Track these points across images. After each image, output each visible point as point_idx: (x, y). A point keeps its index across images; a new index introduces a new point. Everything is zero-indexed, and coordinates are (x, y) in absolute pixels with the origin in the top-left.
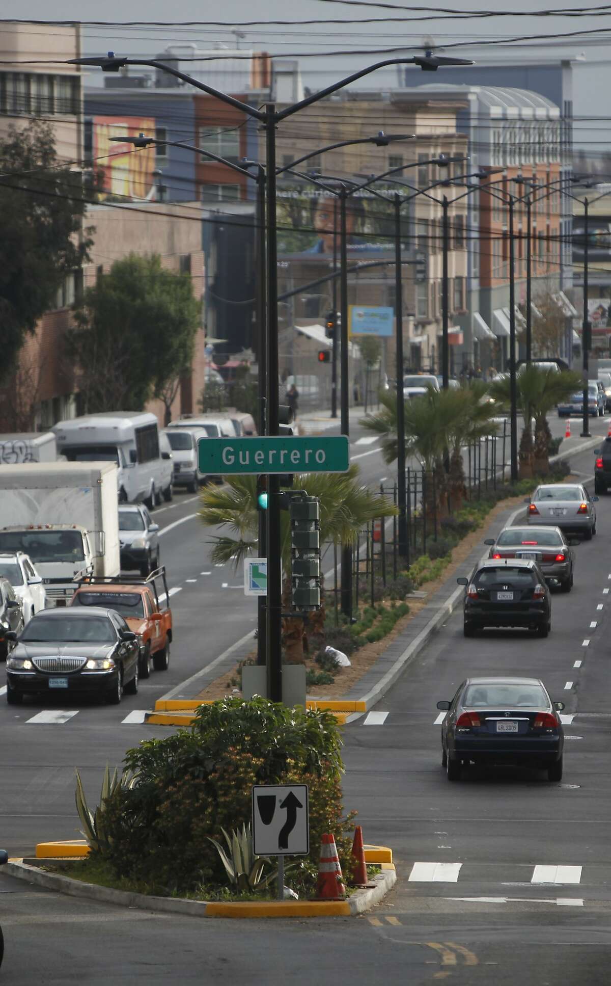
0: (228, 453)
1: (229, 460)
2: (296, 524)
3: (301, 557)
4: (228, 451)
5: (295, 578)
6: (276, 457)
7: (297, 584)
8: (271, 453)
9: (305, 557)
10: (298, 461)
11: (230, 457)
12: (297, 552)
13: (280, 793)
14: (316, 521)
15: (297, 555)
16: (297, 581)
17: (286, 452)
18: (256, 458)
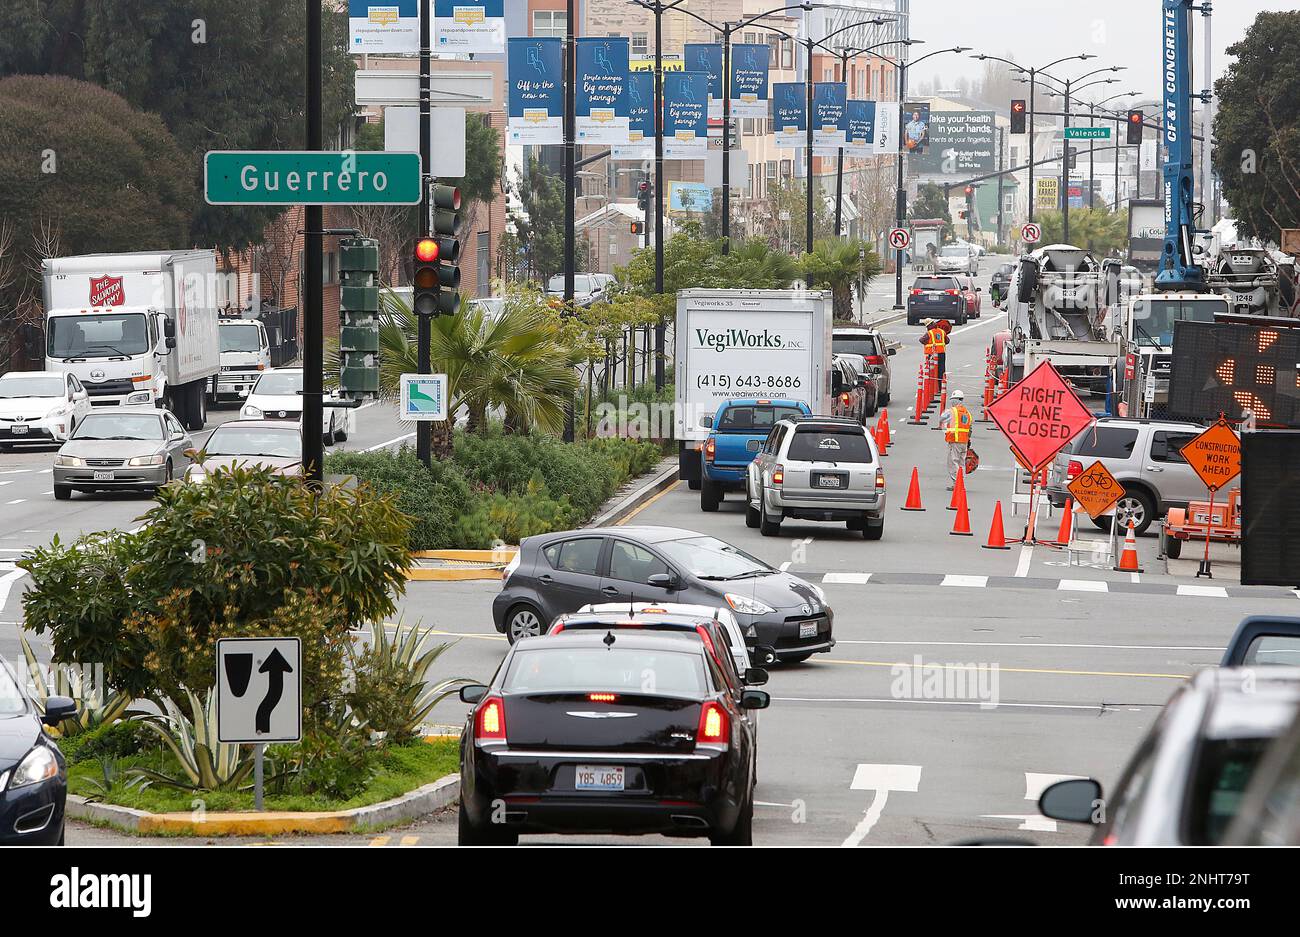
0: (250, 174)
1: (250, 184)
2: (347, 277)
3: (352, 323)
4: (249, 171)
5: (344, 352)
6: (317, 181)
7: (347, 362)
8: (310, 175)
9: (358, 323)
10: (348, 188)
11: (251, 180)
12: (347, 316)
13: (260, 650)
14: (374, 273)
15: (348, 321)
16: (347, 357)
17: (331, 173)
18: (289, 181)
